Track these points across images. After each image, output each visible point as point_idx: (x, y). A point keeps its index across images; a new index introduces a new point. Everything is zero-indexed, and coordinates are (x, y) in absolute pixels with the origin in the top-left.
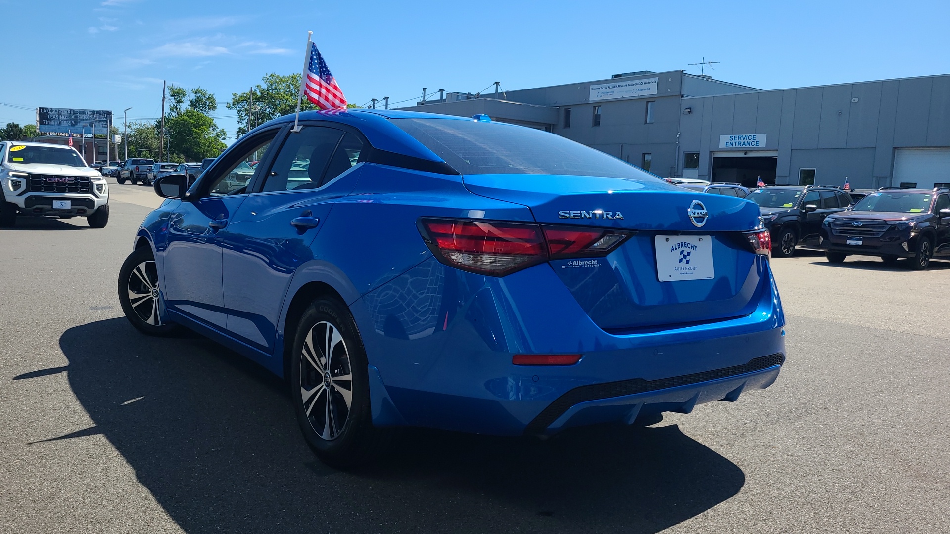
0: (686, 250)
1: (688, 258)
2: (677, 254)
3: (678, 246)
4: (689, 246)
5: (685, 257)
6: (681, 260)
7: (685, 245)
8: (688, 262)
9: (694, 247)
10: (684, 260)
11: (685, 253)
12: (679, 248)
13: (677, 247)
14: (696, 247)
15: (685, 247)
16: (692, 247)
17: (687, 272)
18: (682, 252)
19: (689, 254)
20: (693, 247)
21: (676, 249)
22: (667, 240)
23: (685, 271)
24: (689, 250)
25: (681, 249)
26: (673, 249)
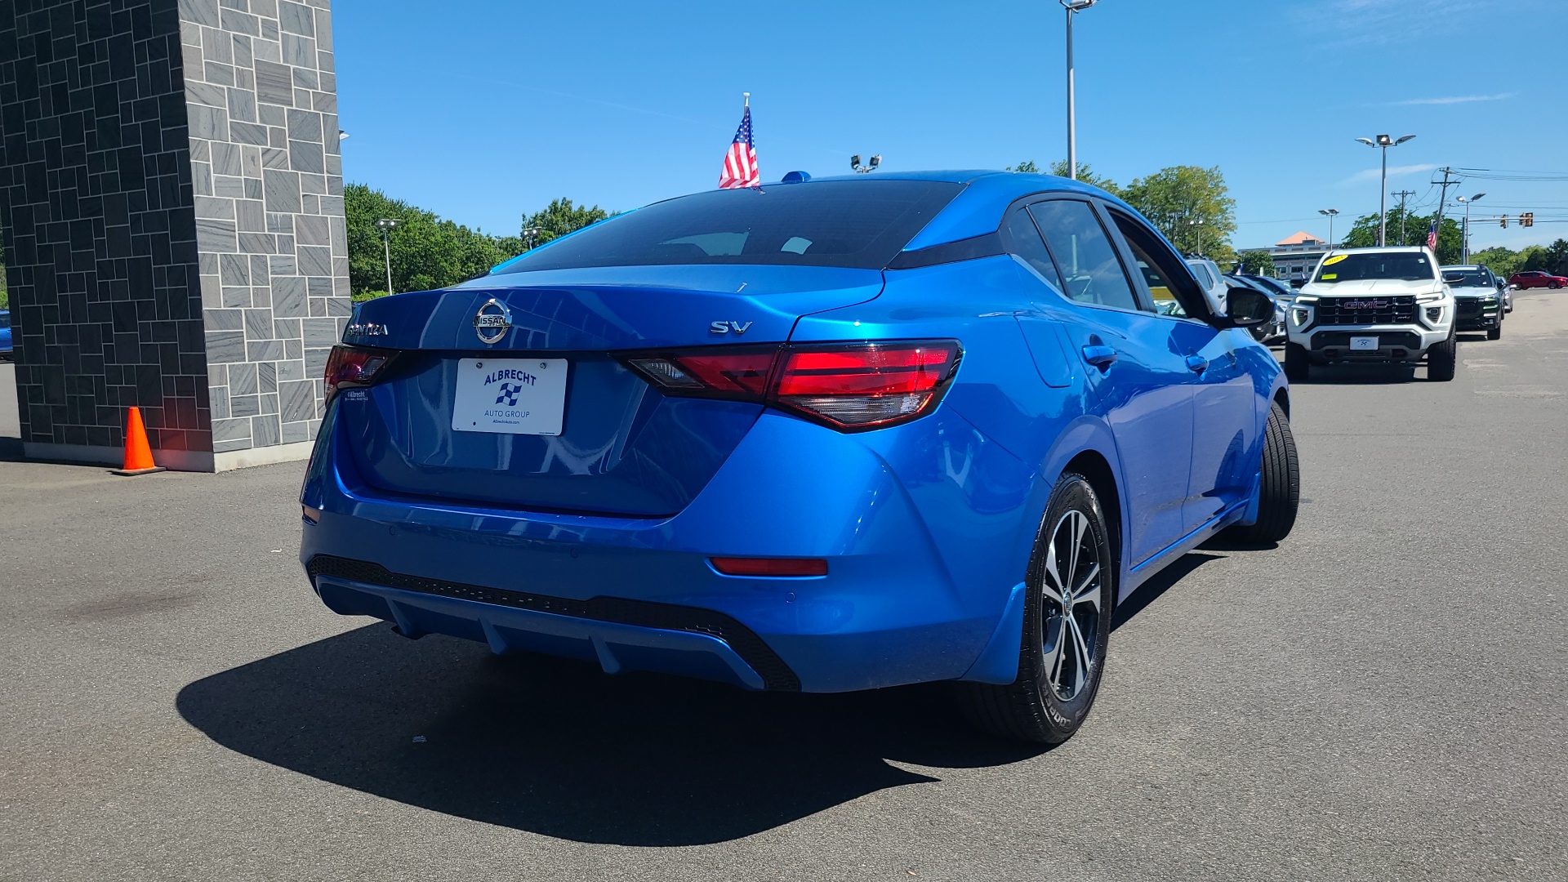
0: (512, 383)
1: (515, 395)
2: (495, 389)
3: (499, 375)
4: (521, 376)
5: (509, 394)
6: (500, 400)
7: (512, 374)
8: (513, 403)
9: (531, 379)
10: (507, 400)
11: (511, 388)
12: (499, 379)
13: (496, 377)
14: (534, 378)
15: (512, 377)
16: (525, 377)
17: (508, 419)
18: (504, 386)
19: (517, 389)
20: (528, 378)
21: (494, 381)
22: (480, 366)
23: (504, 418)
24: (517, 383)
25: (504, 381)
26: (488, 381)
